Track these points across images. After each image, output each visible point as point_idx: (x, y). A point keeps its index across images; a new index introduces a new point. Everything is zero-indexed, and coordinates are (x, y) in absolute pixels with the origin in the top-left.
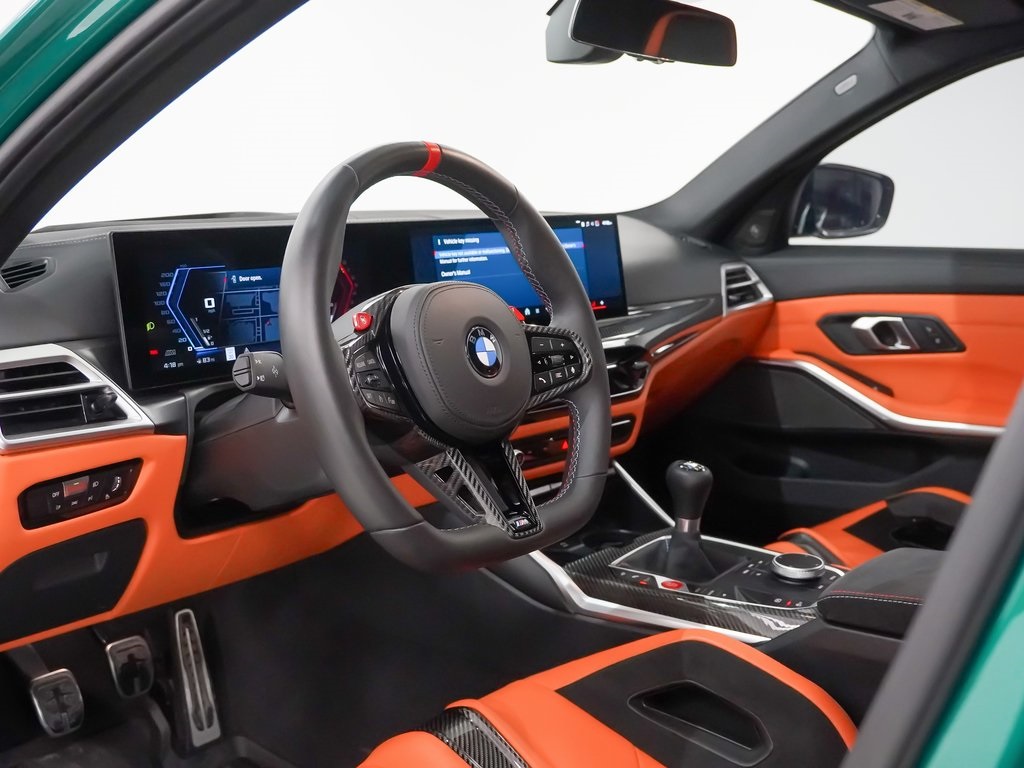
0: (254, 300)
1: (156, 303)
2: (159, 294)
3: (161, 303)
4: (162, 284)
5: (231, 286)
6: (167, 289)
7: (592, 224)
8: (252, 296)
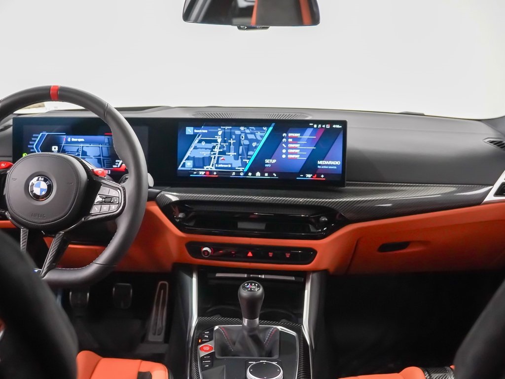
0: (78, 149)
1: (29, 146)
2: (31, 143)
3: (31, 146)
4: (33, 139)
5: (67, 142)
6: (35, 141)
7: (324, 126)
8: (78, 147)
